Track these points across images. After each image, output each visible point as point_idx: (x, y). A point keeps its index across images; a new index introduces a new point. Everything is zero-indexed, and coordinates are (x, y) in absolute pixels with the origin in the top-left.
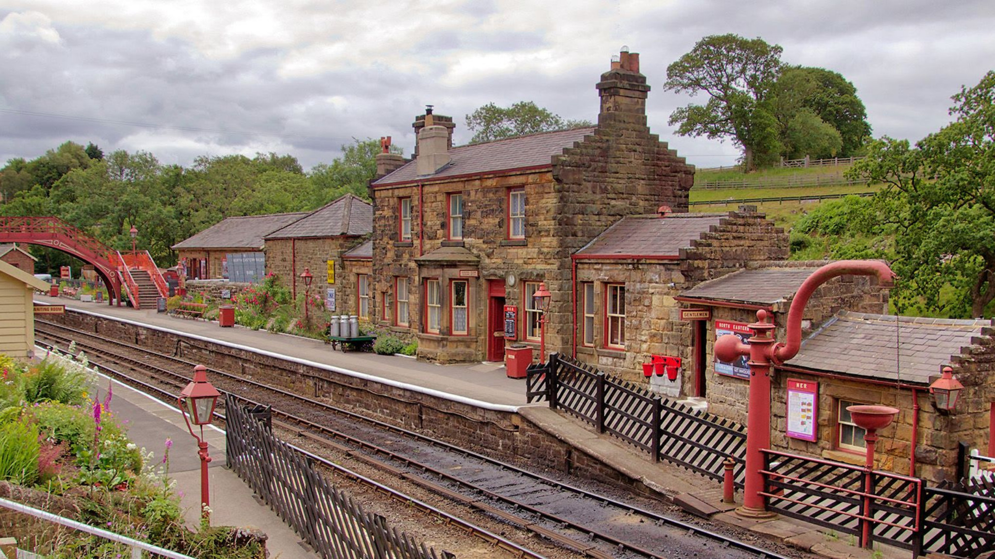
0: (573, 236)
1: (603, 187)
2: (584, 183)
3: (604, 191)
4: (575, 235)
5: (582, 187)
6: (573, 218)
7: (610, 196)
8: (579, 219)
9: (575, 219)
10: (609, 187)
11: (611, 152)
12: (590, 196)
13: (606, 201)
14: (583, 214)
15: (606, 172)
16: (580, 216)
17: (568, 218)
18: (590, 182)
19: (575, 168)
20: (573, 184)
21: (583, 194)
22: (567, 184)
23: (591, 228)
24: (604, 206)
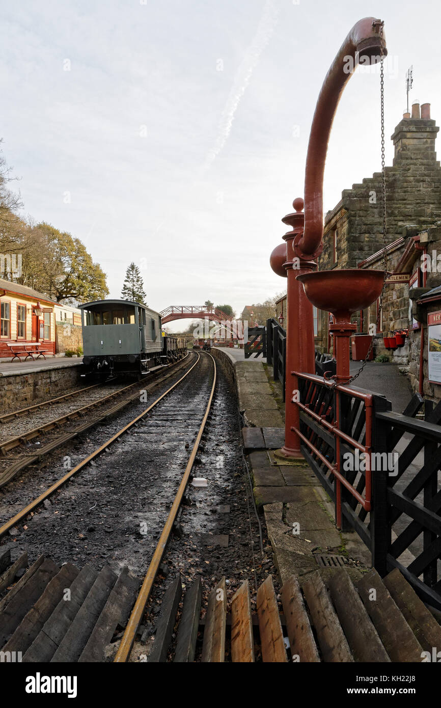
0: (359, 250)
1: (390, 211)
2: (371, 209)
3: (391, 214)
4: (361, 249)
5: (369, 212)
6: (359, 237)
7: (398, 218)
8: (366, 238)
9: (362, 237)
10: (396, 212)
11: (398, 184)
12: (377, 219)
13: (393, 223)
14: (369, 233)
15: (393, 200)
16: (367, 235)
17: (355, 237)
18: (376, 208)
19: (361, 199)
20: (360, 210)
21: (370, 218)
22: (353, 211)
23: (378, 244)
24: (391, 226)
